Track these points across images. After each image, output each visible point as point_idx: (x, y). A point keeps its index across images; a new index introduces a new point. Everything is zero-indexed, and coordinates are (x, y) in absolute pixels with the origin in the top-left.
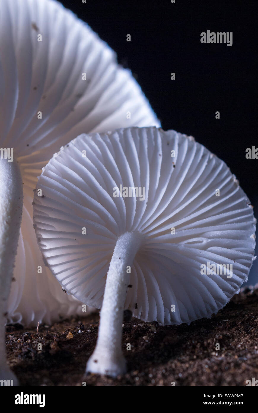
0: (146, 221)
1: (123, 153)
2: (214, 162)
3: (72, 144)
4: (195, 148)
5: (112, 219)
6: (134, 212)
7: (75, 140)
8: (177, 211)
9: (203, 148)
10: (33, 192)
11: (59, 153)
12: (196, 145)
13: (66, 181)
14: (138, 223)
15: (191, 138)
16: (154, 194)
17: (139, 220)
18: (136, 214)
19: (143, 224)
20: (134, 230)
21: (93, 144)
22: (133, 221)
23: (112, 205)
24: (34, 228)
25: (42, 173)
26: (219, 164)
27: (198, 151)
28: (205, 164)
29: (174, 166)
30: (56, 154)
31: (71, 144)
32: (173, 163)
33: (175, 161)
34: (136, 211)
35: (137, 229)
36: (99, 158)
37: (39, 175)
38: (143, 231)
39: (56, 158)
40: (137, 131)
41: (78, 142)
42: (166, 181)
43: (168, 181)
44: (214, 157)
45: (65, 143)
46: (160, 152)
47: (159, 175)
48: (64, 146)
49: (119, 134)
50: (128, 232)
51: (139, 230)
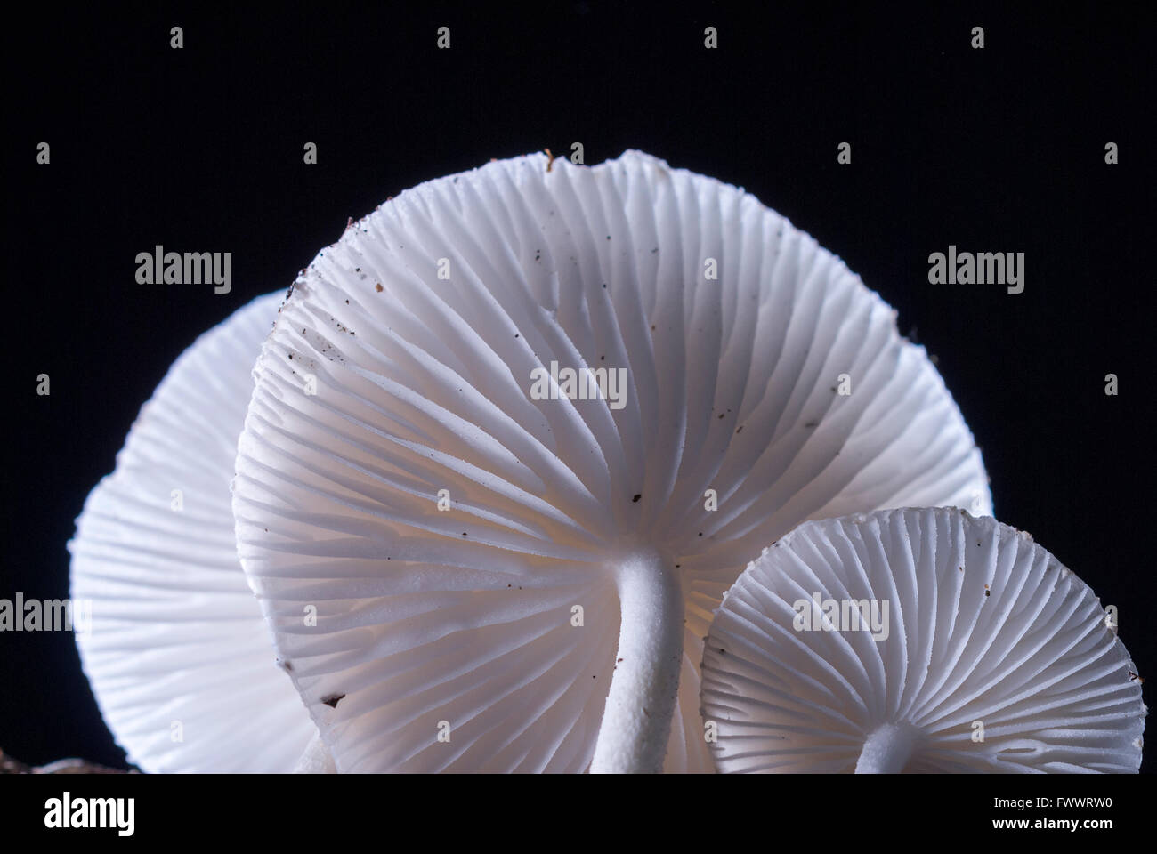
0: (925, 702)
1: (887, 564)
2: (1069, 587)
3: (786, 542)
4: (1033, 555)
5: (857, 698)
6: (903, 685)
7: (793, 533)
8: (989, 686)
9: (1048, 557)
10: (703, 642)
11: (758, 561)
12: (1035, 547)
13: (770, 621)
14: (910, 706)
15: (1025, 534)
16: (945, 649)
17: (912, 700)
18: (905, 688)
19: (917, 709)
20: (901, 719)
21: (827, 542)
22: (899, 702)
23: (859, 670)
24: (702, 715)
25: (723, 602)
26: (1081, 590)
27: (1039, 560)
28: (1051, 589)
29: (988, 594)
30: (752, 563)
31: (784, 543)
32: (986, 586)
33: (990, 583)
34: (906, 681)
35: (907, 716)
36: (837, 574)
37: (718, 606)
38: (917, 723)
39: (752, 573)
40: (918, 515)
41: (798, 537)
42: (969, 625)
43: (974, 623)
44: (1069, 574)
45: (773, 541)
46: (962, 563)
47: (956, 612)
48: (769, 547)
49: (882, 523)
50: (887, 725)
51: (910, 719)
